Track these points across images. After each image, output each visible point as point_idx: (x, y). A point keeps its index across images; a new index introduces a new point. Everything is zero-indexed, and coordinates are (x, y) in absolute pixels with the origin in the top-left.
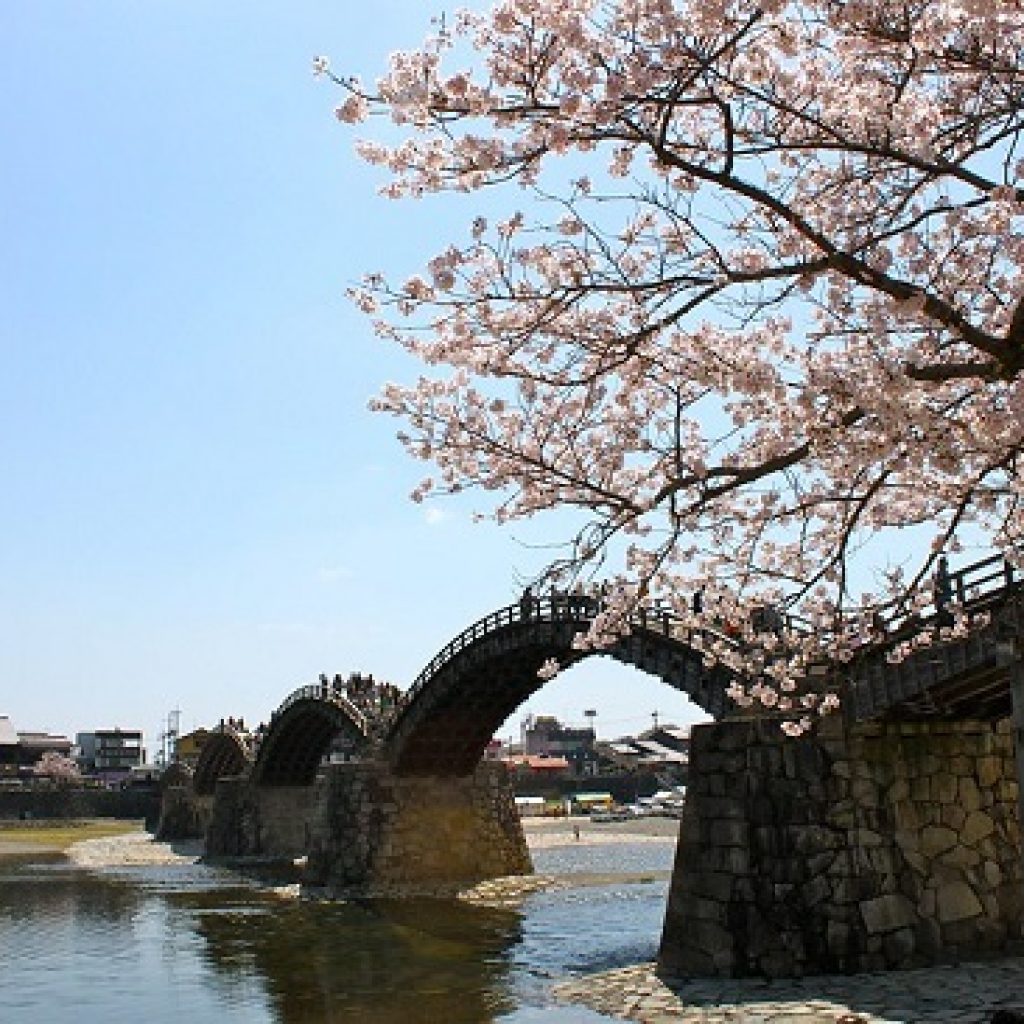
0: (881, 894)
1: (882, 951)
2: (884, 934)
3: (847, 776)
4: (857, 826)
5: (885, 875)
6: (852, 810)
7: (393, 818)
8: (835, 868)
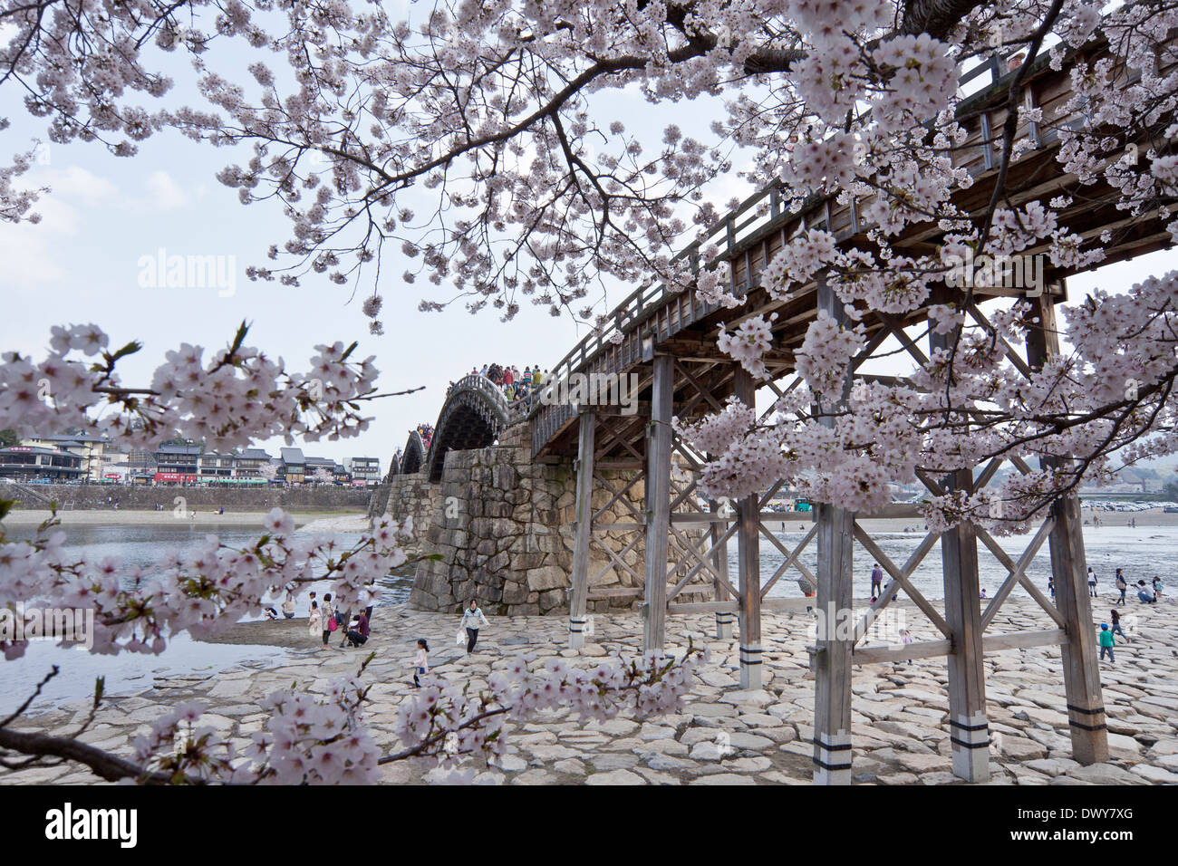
0: (543, 565)
1: (538, 602)
2: (541, 592)
3: (529, 488)
4: (532, 521)
5: (547, 554)
6: (531, 511)
7: (428, 508)
8: (514, 548)
